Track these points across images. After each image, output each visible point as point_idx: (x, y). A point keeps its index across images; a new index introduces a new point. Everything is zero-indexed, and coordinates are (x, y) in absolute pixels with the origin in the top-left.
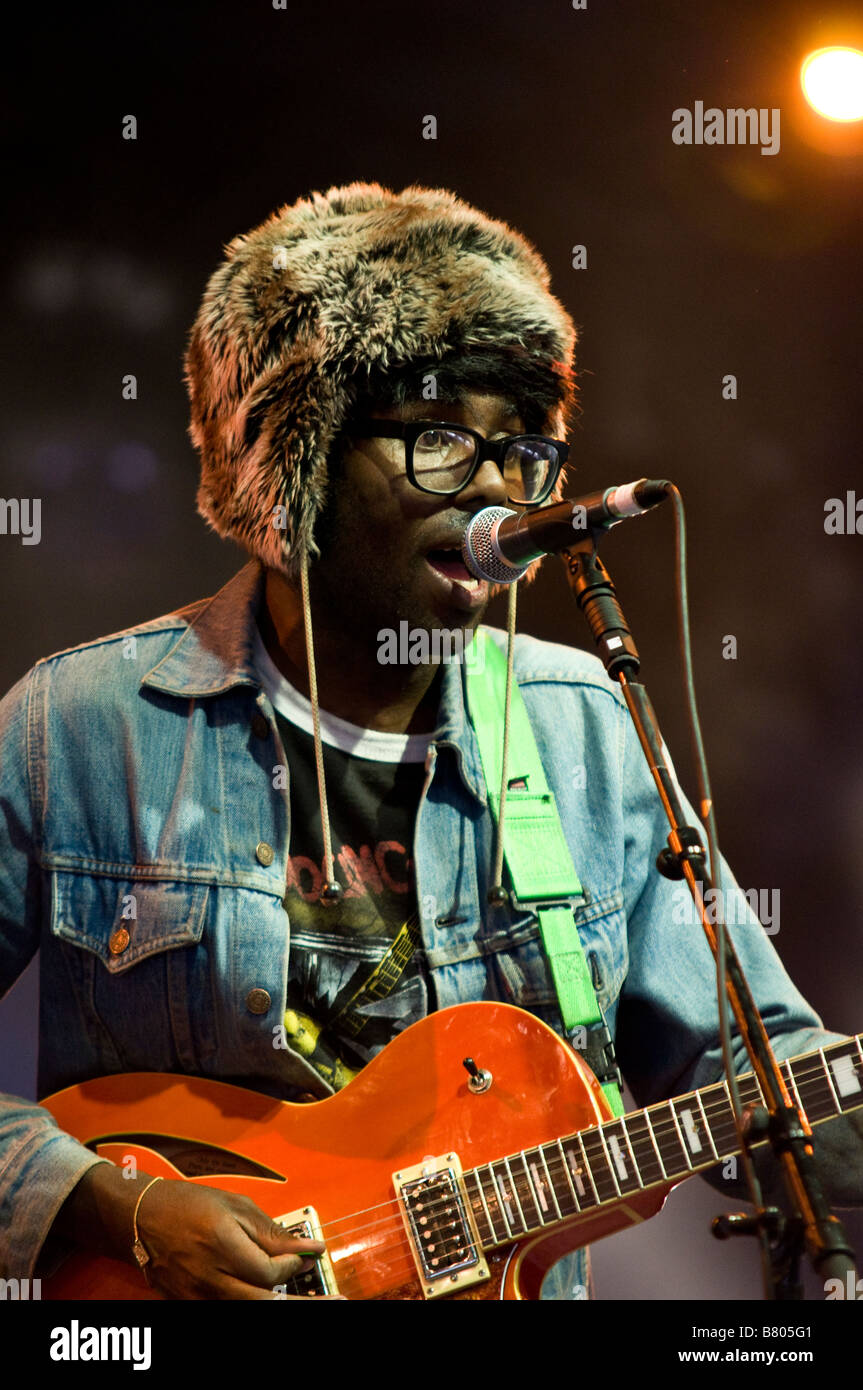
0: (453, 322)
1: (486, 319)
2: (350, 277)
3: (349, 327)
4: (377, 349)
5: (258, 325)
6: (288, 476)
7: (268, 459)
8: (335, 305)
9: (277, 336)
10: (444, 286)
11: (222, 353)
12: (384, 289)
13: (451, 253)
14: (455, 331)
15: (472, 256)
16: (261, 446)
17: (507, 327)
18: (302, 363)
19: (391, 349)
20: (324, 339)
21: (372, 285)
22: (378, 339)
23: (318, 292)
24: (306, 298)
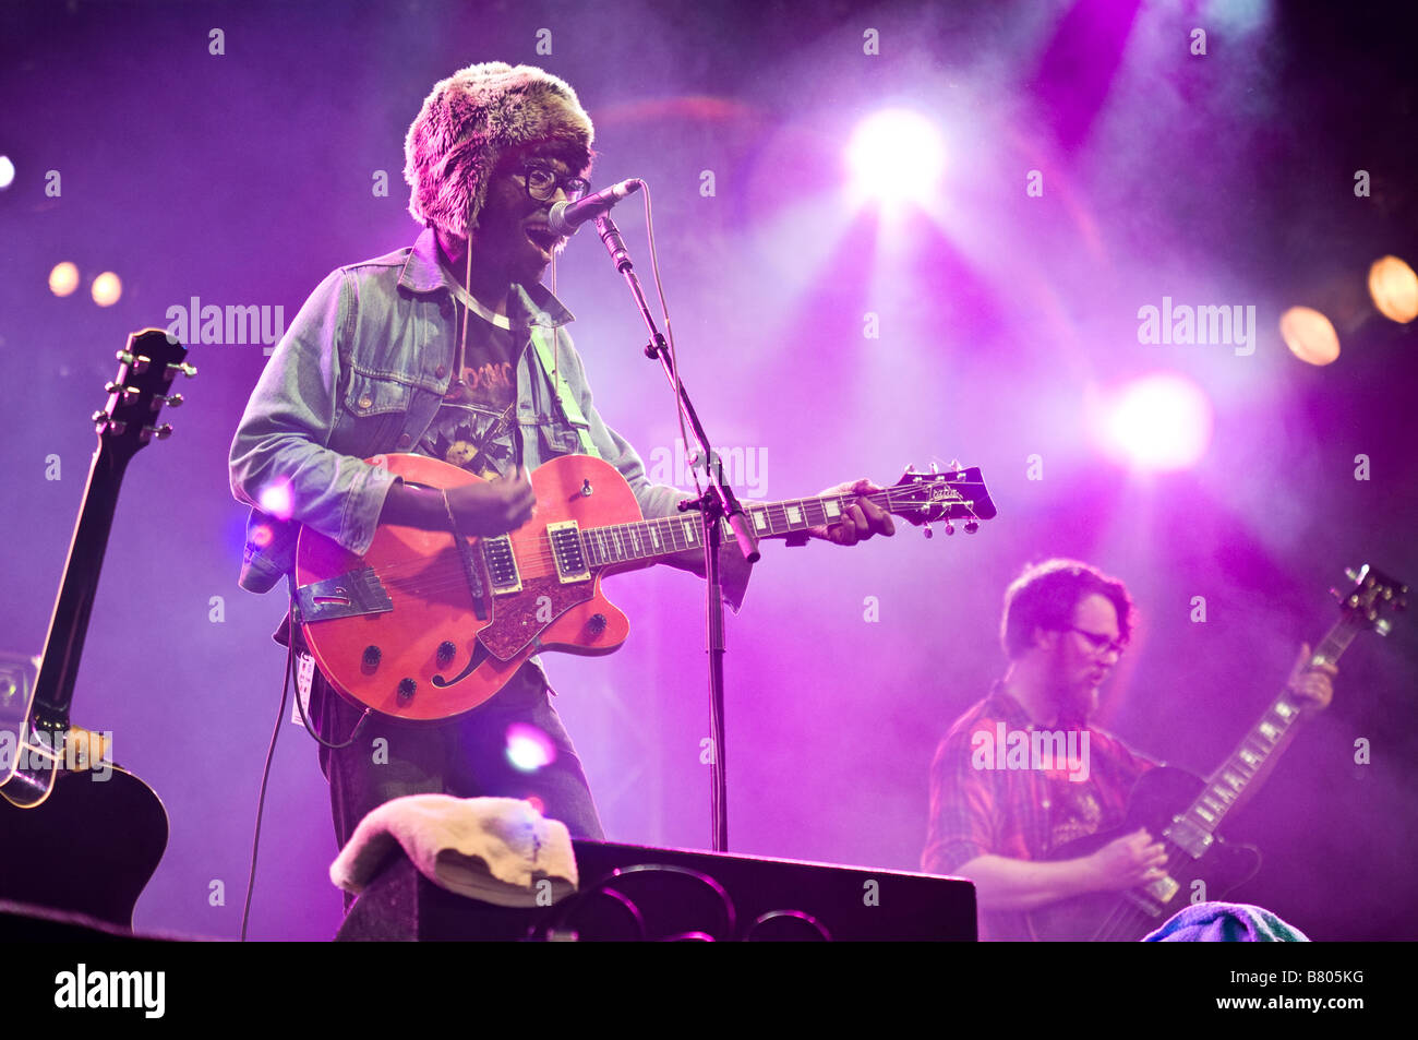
0: (550, 124)
1: (563, 125)
2: (502, 101)
3: (502, 123)
4: (516, 133)
5: (457, 121)
6: (470, 191)
7: (458, 183)
8: (495, 113)
9: (466, 127)
10: (544, 108)
11: (434, 134)
12: (518, 107)
13: (547, 94)
14: (550, 128)
15: (556, 96)
16: (455, 177)
17: (572, 130)
18: (479, 139)
19: (522, 135)
20: (490, 128)
21: (512, 106)
22: (516, 129)
23: (487, 107)
24: (482, 109)
